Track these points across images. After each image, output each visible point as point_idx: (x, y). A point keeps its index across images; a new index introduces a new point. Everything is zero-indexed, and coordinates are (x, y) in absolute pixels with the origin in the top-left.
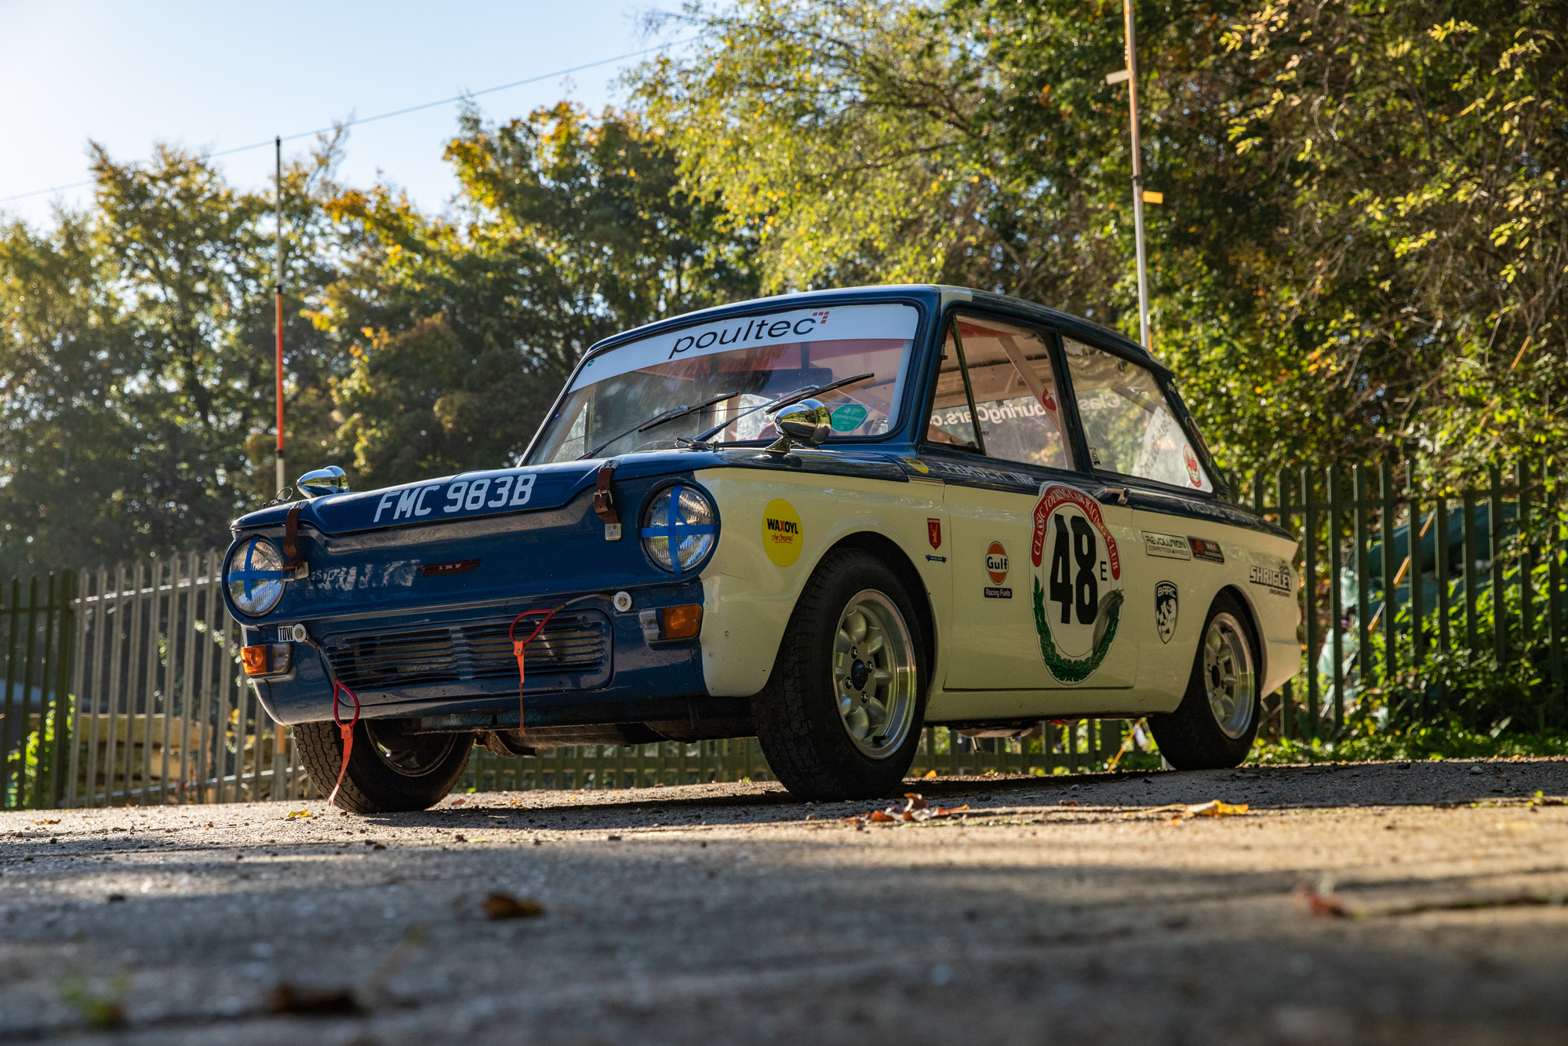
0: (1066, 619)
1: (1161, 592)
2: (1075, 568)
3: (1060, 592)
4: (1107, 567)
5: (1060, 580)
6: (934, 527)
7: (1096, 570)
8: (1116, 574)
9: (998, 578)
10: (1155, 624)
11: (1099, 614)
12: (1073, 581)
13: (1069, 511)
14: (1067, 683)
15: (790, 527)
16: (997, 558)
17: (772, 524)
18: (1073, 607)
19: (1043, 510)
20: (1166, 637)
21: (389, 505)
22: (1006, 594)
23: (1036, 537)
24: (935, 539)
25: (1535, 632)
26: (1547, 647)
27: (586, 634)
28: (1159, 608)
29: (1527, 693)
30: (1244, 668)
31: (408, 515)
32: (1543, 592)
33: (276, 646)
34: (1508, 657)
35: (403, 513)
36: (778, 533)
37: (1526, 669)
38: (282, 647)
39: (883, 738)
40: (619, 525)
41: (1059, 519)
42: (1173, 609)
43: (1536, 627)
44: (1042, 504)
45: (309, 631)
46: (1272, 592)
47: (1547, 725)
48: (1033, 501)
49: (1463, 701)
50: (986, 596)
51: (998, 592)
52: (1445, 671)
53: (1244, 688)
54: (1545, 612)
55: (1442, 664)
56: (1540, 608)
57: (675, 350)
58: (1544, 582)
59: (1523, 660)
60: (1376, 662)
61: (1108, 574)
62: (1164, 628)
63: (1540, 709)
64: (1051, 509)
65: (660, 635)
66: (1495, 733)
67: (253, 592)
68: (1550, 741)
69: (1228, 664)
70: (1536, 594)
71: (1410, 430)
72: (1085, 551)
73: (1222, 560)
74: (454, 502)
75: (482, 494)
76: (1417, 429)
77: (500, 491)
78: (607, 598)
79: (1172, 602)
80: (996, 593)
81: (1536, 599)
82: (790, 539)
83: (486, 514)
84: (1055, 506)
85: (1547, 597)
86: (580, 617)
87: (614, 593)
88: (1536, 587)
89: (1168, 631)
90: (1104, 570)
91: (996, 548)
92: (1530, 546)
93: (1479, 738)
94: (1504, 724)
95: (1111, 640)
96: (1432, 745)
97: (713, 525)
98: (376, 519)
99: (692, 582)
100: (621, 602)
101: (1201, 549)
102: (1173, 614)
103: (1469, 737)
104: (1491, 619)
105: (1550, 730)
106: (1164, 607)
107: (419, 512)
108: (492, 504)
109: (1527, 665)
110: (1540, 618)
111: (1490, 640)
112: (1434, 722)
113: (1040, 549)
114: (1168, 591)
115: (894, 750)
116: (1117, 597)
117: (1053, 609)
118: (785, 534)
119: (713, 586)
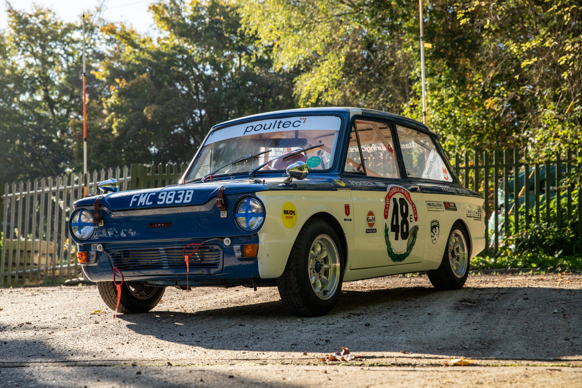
0: (397, 239)
1: (433, 224)
2: (400, 218)
3: (395, 228)
4: (413, 217)
5: (395, 224)
6: (347, 207)
7: (408, 219)
8: (416, 219)
9: (371, 225)
10: (430, 236)
11: (409, 235)
12: (400, 224)
13: (398, 196)
14: (397, 263)
15: (293, 212)
16: (371, 217)
17: (286, 212)
18: (400, 234)
19: (388, 197)
20: (435, 242)
21: (136, 200)
22: (374, 231)
23: (386, 208)
24: (347, 212)
25: (572, 216)
26: (577, 222)
27: (213, 253)
28: (432, 231)
29: (569, 240)
30: (464, 251)
31: (143, 204)
32: (576, 201)
33: (90, 252)
34: (562, 225)
35: (141, 203)
36: (288, 215)
37: (569, 231)
38: (93, 253)
39: (327, 291)
40: (226, 212)
41: (395, 200)
42: (437, 231)
43: (573, 214)
44: (388, 194)
45: (104, 247)
46: (475, 220)
47: (576, 252)
48: (385, 194)
49: (544, 243)
50: (367, 232)
51: (371, 230)
52: (538, 231)
53: (464, 258)
54: (576, 208)
55: (537, 229)
56: (574, 206)
57: (246, 131)
58: (576, 197)
59: (568, 228)
60: (511, 226)
61: (413, 220)
62: (434, 238)
63: (574, 246)
64: (391, 196)
65: (242, 256)
66: (556, 256)
67: (82, 230)
68: (578, 259)
69: (458, 249)
70: (573, 201)
71: (525, 134)
72: (404, 211)
73: (456, 210)
74: (161, 200)
75: (172, 197)
76: (528, 133)
77: (179, 196)
78: (221, 240)
79: (437, 228)
80: (370, 231)
81: (573, 203)
82: (292, 217)
83: (174, 205)
84: (393, 195)
85: (577, 202)
86: (211, 246)
87: (224, 238)
88: (573, 199)
89: (435, 239)
90: (411, 218)
91: (371, 214)
92: (571, 184)
93: (550, 258)
94: (560, 252)
95: (413, 245)
96: (532, 260)
97: (263, 213)
98: (131, 205)
99: (254, 235)
100: (227, 242)
101: (449, 206)
102: (437, 233)
103: (546, 257)
104: (556, 211)
105: (577, 255)
106: (434, 230)
107: (147, 203)
108: (176, 202)
109: (569, 229)
110: (574, 211)
111: (555, 218)
112: (533, 250)
113: (387, 212)
114: (435, 224)
115: (331, 296)
116: (416, 228)
117: (392, 235)
118: (290, 215)
119: (262, 236)
